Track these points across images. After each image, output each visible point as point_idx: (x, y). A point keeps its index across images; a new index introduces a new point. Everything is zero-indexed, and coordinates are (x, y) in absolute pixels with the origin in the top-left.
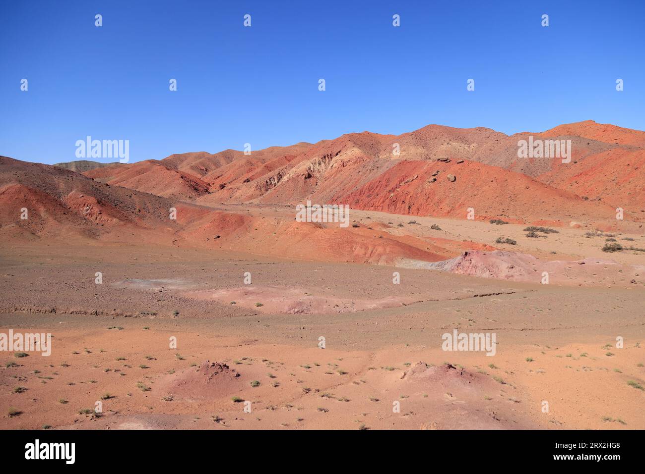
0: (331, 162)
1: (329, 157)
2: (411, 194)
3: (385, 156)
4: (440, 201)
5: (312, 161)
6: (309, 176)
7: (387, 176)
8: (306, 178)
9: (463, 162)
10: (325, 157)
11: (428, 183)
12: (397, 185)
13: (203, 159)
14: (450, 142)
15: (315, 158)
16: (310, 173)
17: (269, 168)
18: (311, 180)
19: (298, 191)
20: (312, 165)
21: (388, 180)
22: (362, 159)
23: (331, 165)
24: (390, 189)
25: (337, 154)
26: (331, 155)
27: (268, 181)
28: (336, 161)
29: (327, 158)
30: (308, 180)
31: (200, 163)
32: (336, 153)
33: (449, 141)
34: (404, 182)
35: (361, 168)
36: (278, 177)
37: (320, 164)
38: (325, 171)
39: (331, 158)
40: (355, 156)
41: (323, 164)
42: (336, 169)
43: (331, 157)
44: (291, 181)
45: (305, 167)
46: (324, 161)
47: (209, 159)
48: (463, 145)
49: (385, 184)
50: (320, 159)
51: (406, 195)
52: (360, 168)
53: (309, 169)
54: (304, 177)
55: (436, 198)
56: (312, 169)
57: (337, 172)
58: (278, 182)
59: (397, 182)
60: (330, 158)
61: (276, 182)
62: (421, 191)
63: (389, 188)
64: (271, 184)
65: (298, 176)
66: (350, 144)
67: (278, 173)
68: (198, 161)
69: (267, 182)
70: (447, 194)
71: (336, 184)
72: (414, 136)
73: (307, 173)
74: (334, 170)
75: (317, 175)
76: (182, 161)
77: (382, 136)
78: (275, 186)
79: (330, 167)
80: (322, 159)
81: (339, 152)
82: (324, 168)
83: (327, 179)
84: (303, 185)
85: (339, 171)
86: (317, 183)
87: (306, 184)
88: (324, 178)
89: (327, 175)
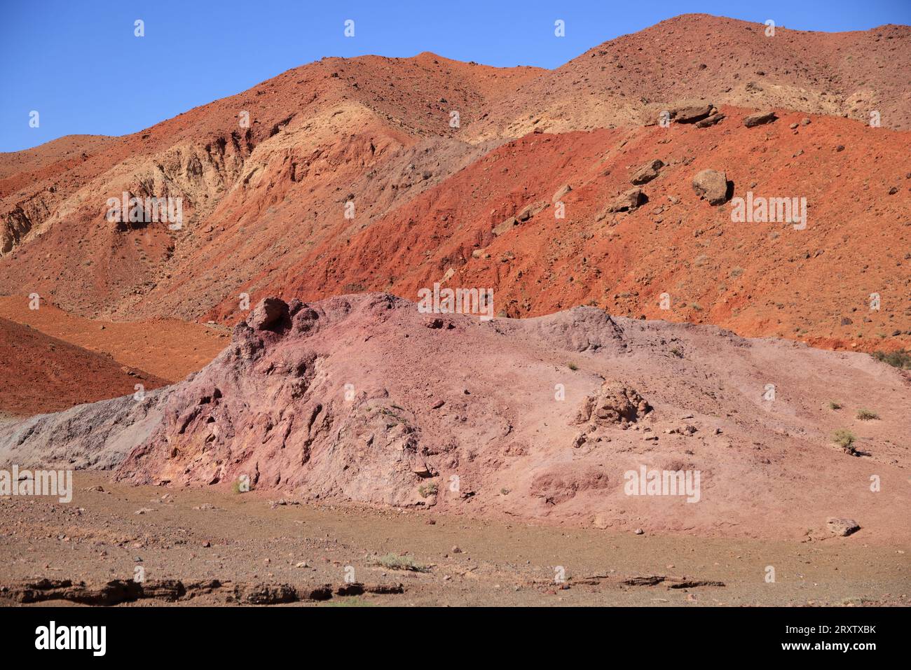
0: (247, 162)
1: (243, 143)
2: (524, 267)
3: (481, 139)
4: (649, 287)
5: (160, 156)
7: (443, 197)
8: (122, 226)
9: (772, 118)
10: (222, 143)
11: (610, 217)
12: (480, 235)
14: (762, 82)
15: (175, 148)
18: (148, 237)
19: (80, 282)
20: (158, 176)
21: (449, 217)
22: (368, 145)
23: (245, 174)
24: (448, 253)
25: (275, 131)
26: (249, 134)
28: (264, 162)
29: (230, 148)
30: (132, 235)
32: (270, 126)
33: (755, 78)
34: (513, 219)
35: (361, 181)
36: (10, 226)
37: (196, 171)
38: (217, 202)
39: (251, 148)
40: (342, 131)
41: (210, 174)
42: (263, 190)
43: (249, 140)
44: (54, 238)
45: (128, 179)
46: (217, 158)
48: (816, 95)
49: (432, 233)
50: (200, 151)
51: (504, 267)
52: (357, 179)
53: (146, 187)
55: (632, 273)
57: (260, 203)
59: (483, 222)
60: (244, 148)
62: (571, 250)
63: (444, 250)
65: (88, 218)
66: (337, 86)
67: (12, 208)
70: (684, 254)
71: (246, 250)
72: (610, 58)
74: (253, 194)
77: (493, 73)
79: (237, 186)
80: (208, 149)
81: (286, 122)
82: (213, 190)
83: (218, 234)
84: (105, 255)
85: (269, 199)
86: (171, 249)
87: (120, 253)
88: (208, 228)
89: (221, 218)
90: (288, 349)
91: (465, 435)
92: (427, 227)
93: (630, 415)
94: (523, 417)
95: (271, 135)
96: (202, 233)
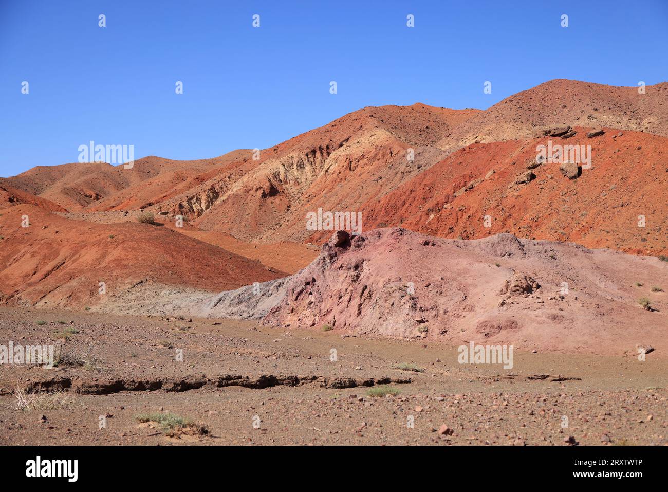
0: (327, 161)
1: (325, 152)
2: (470, 213)
3: (447, 147)
4: (537, 222)
5: (283, 159)
6: (273, 192)
7: (428, 177)
8: (264, 195)
9: (602, 133)
10: (314, 152)
11: (516, 186)
12: (447, 197)
13: (94, 175)
14: (596, 114)
15: (290, 155)
16: (277, 184)
17: (200, 180)
18: (277, 200)
19: (243, 224)
20: (282, 169)
21: (431, 188)
22: (389, 151)
23: (326, 167)
24: (431, 207)
25: (341, 145)
26: (328, 147)
27: (185, 204)
28: (335, 161)
29: (318, 154)
30: (269, 200)
31: (86, 182)
32: (339, 143)
33: (592, 112)
34: (464, 188)
35: (385, 170)
36: (208, 196)
37: (301, 166)
38: (312, 181)
39: (329, 154)
40: (375, 144)
41: (308, 167)
42: (335, 175)
43: (327, 150)
44: (230, 202)
45: (267, 171)
46: (312, 160)
47: (106, 175)
48: (625, 120)
49: (422, 196)
50: (303, 156)
51: (460, 213)
52: (383, 169)
53: (276, 176)
54: (260, 192)
55: (528, 216)
56: (282, 178)
57: (334, 182)
58: (207, 207)
59: (449, 190)
60: (325, 154)
61: (204, 206)
62: (495, 204)
63: (429, 205)
64: (191, 209)
65: (247, 191)
66: (372, 122)
67: (209, 187)
68: (82, 179)
69: (181, 206)
70: (556, 205)
71: (327, 206)
72: (514, 103)
73: (268, 184)
74: (330, 177)
75: (292, 189)
76: (53, 180)
77: (453, 113)
78: (200, 214)
79: (322, 174)
80: (307, 155)
81: (347, 140)
82: (309, 176)
83: (312, 198)
84: (256, 210)
85: (338, 180)
86: (289, 206)
87: (263, 209)
88: (308, 195)
89: (314, 190)
90: (350, 257)
91: (441, 301)
92: (419, 193)
93: (528, 290)
94: (472, 291)
95: (339, 147)
96: (305, 198)
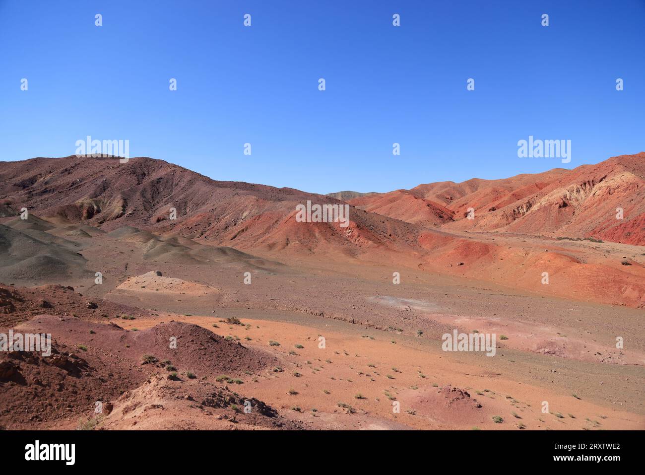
0: (593, 189)
1: (591, 183)
5: (568, 188)
6: (565, 205)
8: (560, 207)
10: (585, 184)
13: (448, 188)
15: (572, 186)
16: (566, 201)
17: (517, 197)
18: (567, 209)
19: (551, 221)
20: (568, 194)
22: (636, 185)
23: (593, 192)
25: (601, 180)
26: (593, 181)
27: (516, 210)
28: (599, 189)
29: (587, 185)
30: (563, 209)
31: (446, 192)
32: (599, 179)
36: (527, 206)
37: (578, 191)
38: (585, 199)
39: (593, 185)
40: (626, 181)
41: (582, 192)
42: (600, 197)
43: (593, 183)
44: (542, 210)
45: (560, 194)
46: (584, 188)
47: (454, 188)
50: (579, 186)
52: (633, 195)
53: (565, 197)
54: (558, 205)
56: (568, 198)
57: (600, 200)
58: (527, 211)
60: (592, 185)
61: (525, 210)
64: (519, 212)
65: (551, 205)
66: (620, 167)
67: (527, 201)
68: (444, 190)
69: (514, 211)
71: (599, 214)
73: (562, 201)
74: (597, 198)
75: (574, 203)
76: (429, 191)
78: (523, 215)
79: (591, 195)
80: (581, 186)
81: (605, 177)
82: (583, 196)
83: (587, 208)
84: (557, 214)
85: (603, 200)
86: (574, 212)
87: (560, 213)
88: (584, 206)
89: (588, 204)
95: (600, 182)
96: (583, 209)
